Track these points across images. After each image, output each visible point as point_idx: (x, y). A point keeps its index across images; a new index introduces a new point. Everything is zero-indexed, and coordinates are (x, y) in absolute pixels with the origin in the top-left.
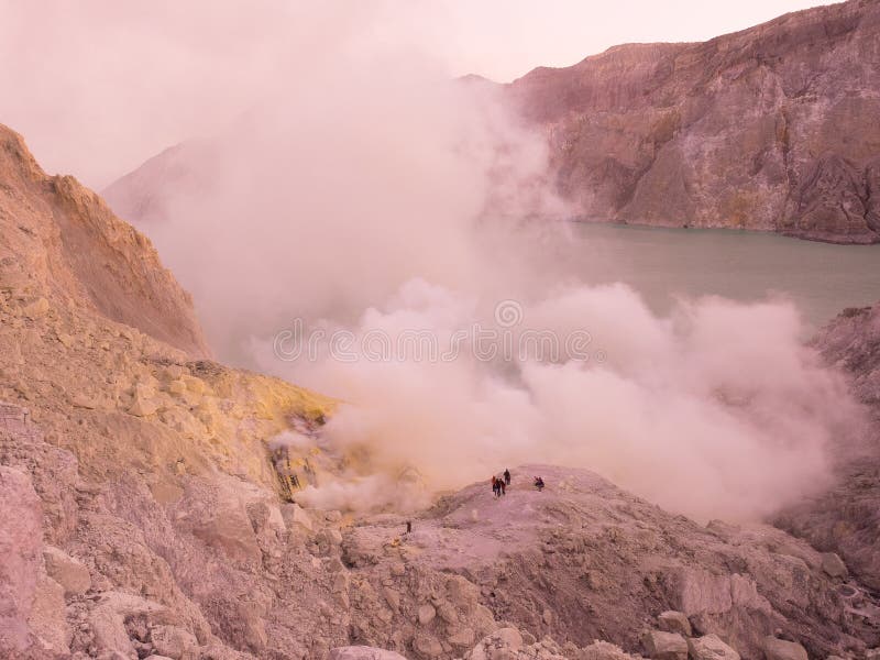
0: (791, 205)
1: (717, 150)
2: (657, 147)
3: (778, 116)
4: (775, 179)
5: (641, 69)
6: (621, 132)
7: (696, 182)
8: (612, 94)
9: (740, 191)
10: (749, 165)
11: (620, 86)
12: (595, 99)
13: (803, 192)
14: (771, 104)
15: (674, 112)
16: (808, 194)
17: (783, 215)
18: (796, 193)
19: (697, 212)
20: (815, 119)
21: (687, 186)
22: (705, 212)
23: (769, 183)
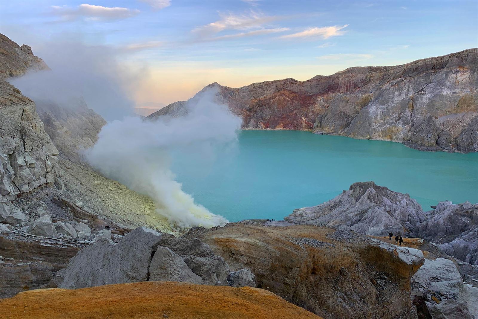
0: (410, 133)
1: (383, 112)
2: (361, 107)
3: (409, 99)
4: (405, 123)
5: (360, 77)
6: (347, 101)
7: (374, 122)
8: (347, 86)
9: (391, 127)
10: (396, 117)
11: (350, 83)
12: (340, 88)
13: (416, 129)
14: (406, 95)
15: (369, 95)
16: (418, 130)
17: (407, 137)
18: (413, 129)
19: (374, 133)
20: (425, 101)
21: (370, 124)
22: (377, 134)
23: (402, 125)
